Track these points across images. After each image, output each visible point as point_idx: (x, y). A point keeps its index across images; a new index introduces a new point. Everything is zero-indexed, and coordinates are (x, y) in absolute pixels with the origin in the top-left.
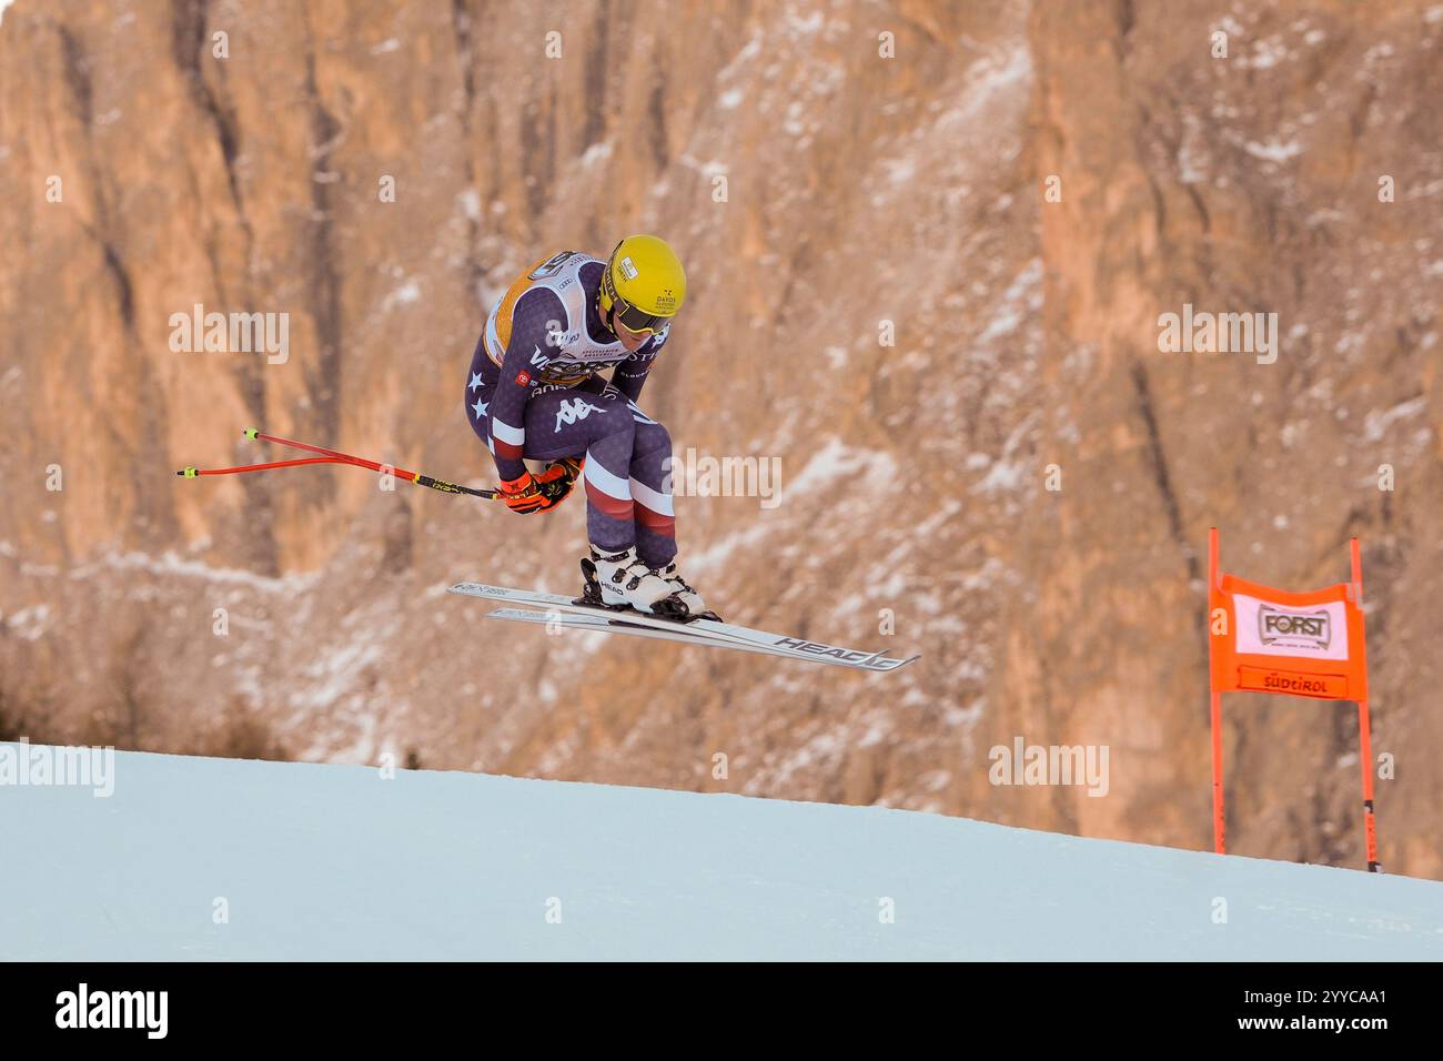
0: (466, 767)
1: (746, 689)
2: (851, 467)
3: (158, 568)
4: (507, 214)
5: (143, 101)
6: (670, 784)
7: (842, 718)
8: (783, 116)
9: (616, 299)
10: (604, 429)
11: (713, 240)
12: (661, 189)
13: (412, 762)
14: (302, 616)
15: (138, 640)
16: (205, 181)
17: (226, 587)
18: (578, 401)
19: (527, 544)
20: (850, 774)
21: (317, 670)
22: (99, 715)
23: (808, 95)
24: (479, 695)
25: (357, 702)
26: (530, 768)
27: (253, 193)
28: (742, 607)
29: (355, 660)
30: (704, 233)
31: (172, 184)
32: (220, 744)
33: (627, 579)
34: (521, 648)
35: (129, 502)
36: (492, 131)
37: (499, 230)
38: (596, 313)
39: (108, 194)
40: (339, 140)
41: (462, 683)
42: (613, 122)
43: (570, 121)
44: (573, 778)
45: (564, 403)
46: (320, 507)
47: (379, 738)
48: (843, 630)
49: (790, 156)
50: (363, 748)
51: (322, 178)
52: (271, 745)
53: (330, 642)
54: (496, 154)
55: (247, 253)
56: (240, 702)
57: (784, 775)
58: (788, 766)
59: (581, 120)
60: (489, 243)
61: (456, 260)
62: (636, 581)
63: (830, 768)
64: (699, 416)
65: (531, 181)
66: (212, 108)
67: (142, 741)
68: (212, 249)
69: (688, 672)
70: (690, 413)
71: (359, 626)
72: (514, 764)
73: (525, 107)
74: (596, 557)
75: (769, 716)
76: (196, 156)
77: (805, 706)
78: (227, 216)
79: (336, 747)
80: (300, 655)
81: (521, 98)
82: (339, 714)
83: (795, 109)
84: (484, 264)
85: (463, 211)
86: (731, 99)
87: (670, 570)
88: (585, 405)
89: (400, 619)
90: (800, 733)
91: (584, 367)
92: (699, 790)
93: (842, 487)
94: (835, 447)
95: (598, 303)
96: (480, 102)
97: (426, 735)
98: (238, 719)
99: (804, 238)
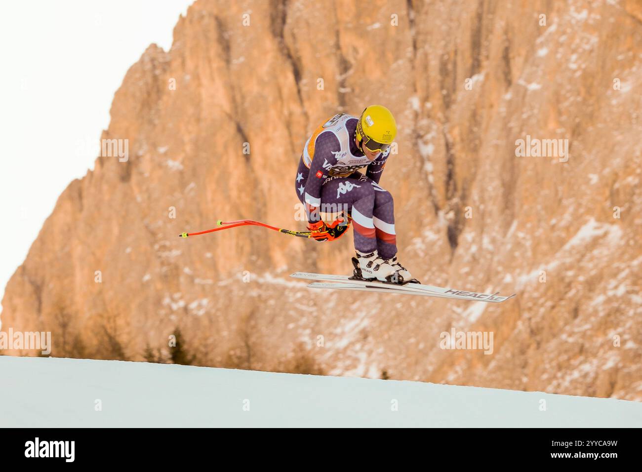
0: (411, 378)
1: (548, 341)
2: (600, 232)
3: (261, 281)
4: (433, 108)
5: (255, 53)
6: (511, 387)
7: (595, 355)
8: (568, 60)
9: (363, 136)
10: (360, 195)
11: (533, 121)
12: (508, 96)
13: (385, 376)
14: (331, 304)
15: (252, 315)
16: (285, 92)
17: (294, 290)
18: (347, 182)
19: (441, 270)
20: (598, 382)
21: (338, 330)
22: (232, 353)
23: (580, 50)
24: (418, 343)
25: (358, 346)
26: (442, 379)
27: (309, 98)
28: (546, 301)
29: (357, 326)
30: (529, 118)
31: (270, 94)
32: (292, 367)
33: (374, 266)
34: (438, 320)
35: (247, 248)
36: (426, 68)
37: (429, 116)
38: (354, 143)
39: (238, 98)
40: (351, 72)
41: (409, 337)
42: (485, 63)
43: (464, 62)
44: (463, 384)
45: (341, 184)
46: (340, 251)
47: (368, 364)
48: (596, 312)
49: (571, 80)
50: (361, 369)
51: (342, 90)
52: (316, 367)
53: (344, 317)
54: (427, 79)
55: (306, 127)
56: (301, 346)
57: (566, 383)
58: (568, 378)
59: (469, 62)
60: (424, 122)
61: (408, 131)
62: (378, 266)
63: (589, 380)
64: (526, 207)
65: (445, 92)
66: (289, 56)
67: (253, 366)
68: (288, 125)
69: (520, 332)
70: (522, 206)
71: (359, 309)
72: (434, 378)
73: (443, 55)
74: (359, 256)
75: (559, 354)
76: (281, 80)
77: (577, 350)
78: (296, 109)
79: (347, 369)
80: (330, 324)
81: (440, 52)
82: (349, 353)
83: (574, 57)
84: (422, 133)
85: (411, 107)
86: (542, 52)
87: (394, 260)
88: (351, 184)
89: (379, 306)
90: (574, 362)
91: (349, 168)
92: (525, 390)
93: (595, 242)
94: (592, 223)
95: (355, 137)
96: (420, 52)
97: (391, 363)
98: (300, 355)
99: (577, 120)
